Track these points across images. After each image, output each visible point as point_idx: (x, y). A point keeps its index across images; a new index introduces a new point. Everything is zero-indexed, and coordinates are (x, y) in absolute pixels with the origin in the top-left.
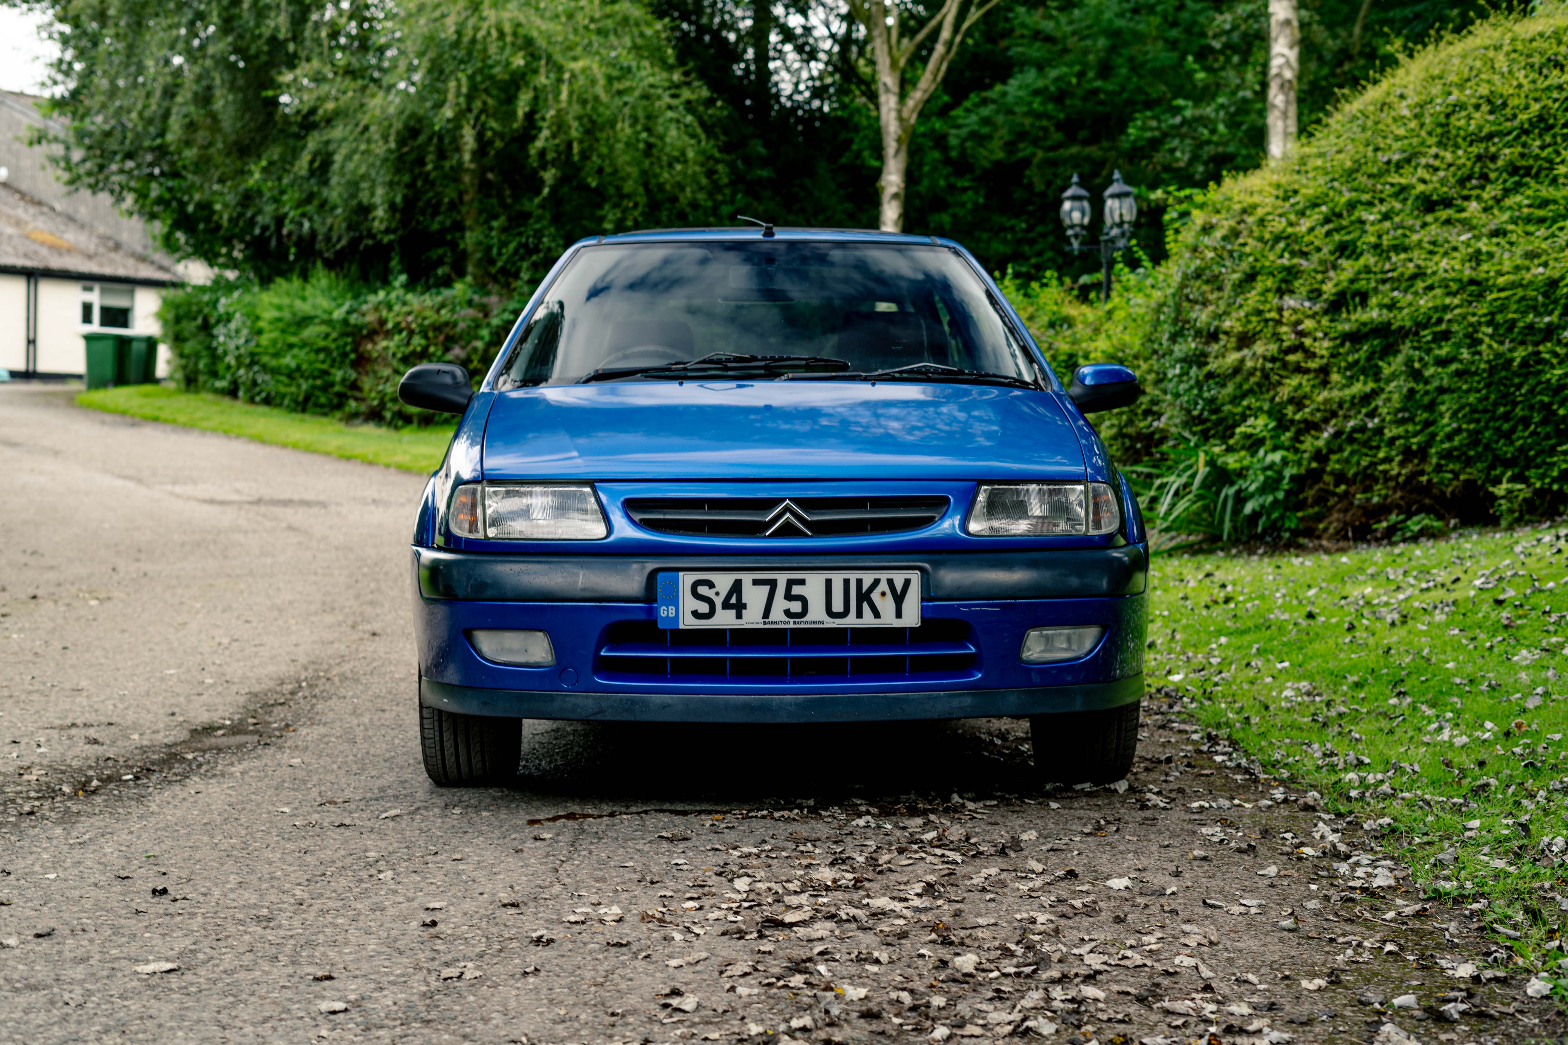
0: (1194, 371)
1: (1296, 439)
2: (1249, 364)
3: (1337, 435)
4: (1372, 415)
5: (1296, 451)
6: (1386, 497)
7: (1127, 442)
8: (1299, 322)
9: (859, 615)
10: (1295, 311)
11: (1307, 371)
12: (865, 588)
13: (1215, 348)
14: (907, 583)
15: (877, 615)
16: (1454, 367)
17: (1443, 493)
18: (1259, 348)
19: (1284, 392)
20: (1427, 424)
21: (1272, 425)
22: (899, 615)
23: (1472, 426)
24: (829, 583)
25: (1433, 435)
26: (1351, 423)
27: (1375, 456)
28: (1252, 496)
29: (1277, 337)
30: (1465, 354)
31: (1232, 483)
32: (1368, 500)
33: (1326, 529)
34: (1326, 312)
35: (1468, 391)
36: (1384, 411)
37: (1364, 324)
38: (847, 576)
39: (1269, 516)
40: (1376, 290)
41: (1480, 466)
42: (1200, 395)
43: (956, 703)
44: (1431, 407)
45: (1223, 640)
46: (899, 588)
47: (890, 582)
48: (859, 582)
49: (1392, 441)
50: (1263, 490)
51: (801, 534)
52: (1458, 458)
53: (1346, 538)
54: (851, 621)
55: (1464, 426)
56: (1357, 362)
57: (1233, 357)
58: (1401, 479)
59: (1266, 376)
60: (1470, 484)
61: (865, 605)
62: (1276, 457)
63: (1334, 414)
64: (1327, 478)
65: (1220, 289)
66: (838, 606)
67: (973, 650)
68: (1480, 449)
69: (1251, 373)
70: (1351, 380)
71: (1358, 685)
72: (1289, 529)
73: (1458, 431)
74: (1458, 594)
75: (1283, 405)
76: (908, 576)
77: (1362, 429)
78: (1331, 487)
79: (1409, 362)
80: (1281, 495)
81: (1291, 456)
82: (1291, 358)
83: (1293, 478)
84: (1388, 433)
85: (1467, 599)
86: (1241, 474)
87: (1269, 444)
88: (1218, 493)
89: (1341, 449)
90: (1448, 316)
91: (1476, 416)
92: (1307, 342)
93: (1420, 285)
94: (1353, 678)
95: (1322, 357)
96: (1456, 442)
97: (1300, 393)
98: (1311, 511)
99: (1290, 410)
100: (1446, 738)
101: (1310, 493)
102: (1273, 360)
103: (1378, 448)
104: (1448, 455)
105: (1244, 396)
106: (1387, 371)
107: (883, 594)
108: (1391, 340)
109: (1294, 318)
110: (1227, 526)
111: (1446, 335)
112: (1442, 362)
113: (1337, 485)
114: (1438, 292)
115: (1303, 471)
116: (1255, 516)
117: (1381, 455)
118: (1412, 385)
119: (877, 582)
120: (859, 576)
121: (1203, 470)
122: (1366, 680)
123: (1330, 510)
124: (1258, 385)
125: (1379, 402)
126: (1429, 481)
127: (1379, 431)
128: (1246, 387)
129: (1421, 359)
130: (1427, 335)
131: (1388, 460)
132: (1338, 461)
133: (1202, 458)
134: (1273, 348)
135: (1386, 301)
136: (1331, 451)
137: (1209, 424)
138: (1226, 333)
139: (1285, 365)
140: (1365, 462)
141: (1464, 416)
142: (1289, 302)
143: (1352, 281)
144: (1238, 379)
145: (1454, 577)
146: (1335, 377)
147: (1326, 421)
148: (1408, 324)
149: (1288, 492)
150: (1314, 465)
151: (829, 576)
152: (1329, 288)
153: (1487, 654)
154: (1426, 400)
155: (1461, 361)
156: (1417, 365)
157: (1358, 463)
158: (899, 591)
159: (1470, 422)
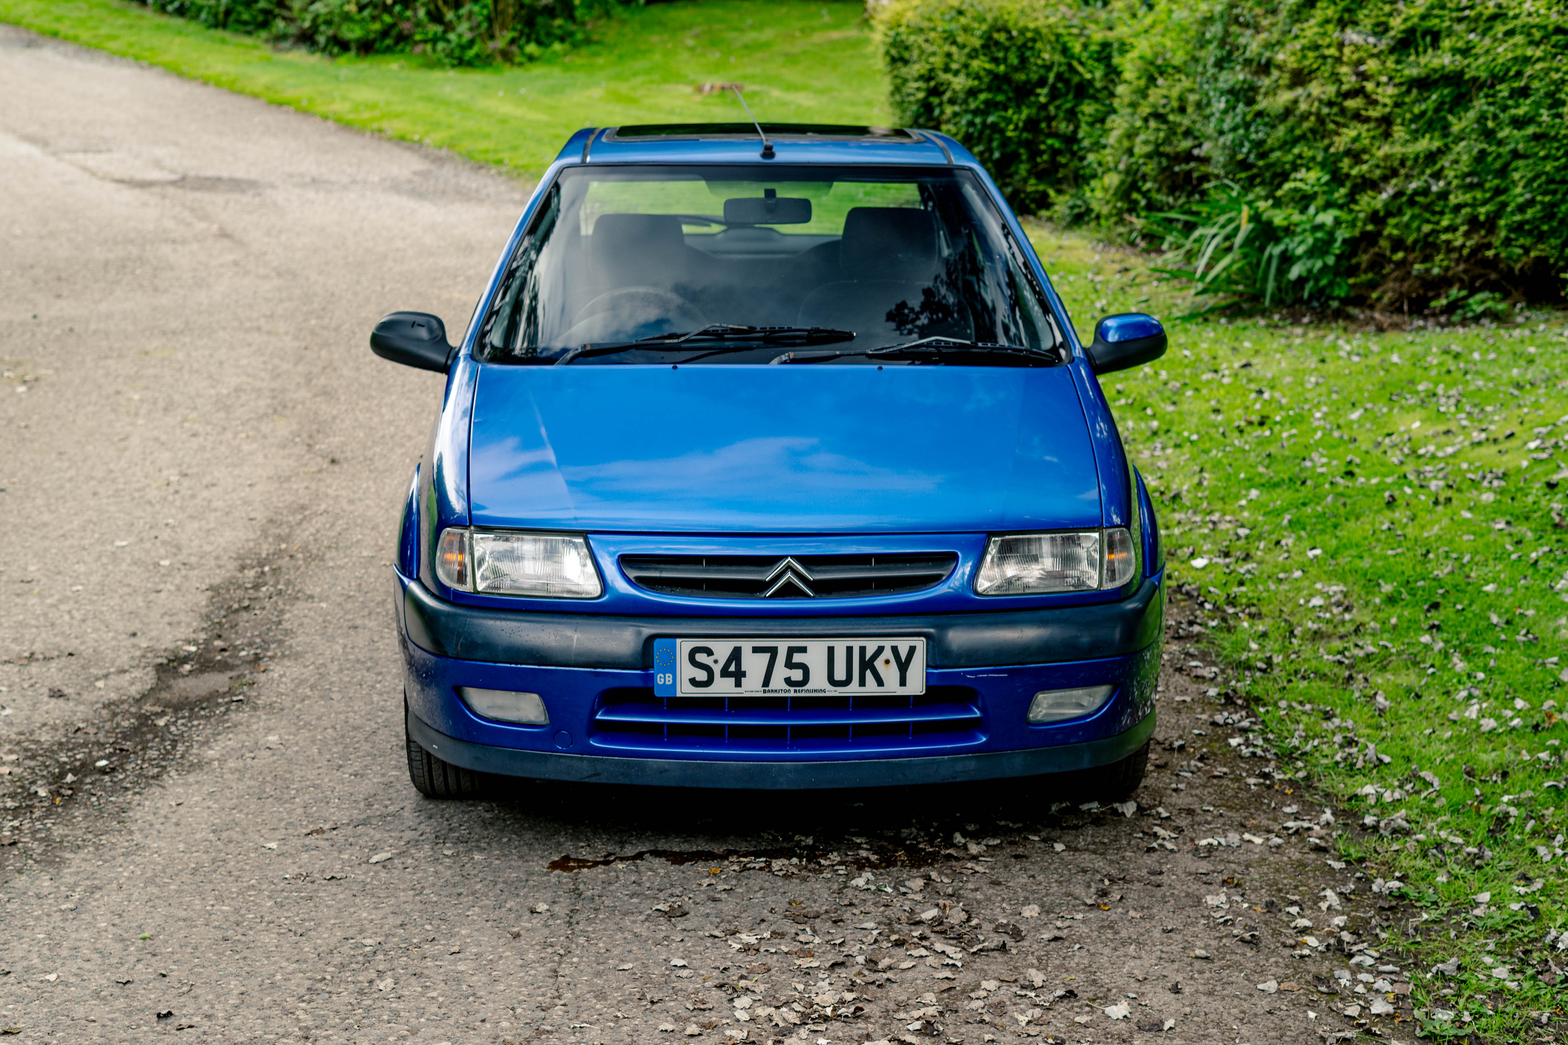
0: (1241, 107)
1: (1352, 197)
2: (1303, 107)
3: (1398, 194)
4: (1437, 176)
5: (1351, 211)
6: (1447, 269)
7: (1165, 162)
8: (1361, 62)
9: (862, 683)
10: (1357, 48)
11: (1367, 120)
12: (868, 655)
13: (1265, 82)
14: (912, 650)
15: (880, 683)
16: (1531, 130)
17: (1511, 269)
18: (1315, 88)
19: (1341, 142)
20: (1498, 191)
21: (1326, 178)
22: (903, 683)
23: (1547, 199)
24: (831, 650)
25: (1504, 205)
26: (1414, 185)
27: (1437, 223)
28: (1299, 258)
29: (1336, 78)
30: (1545, 116)
31: (1278, 242)
32: (1428, 271)
33: (1379, 299)
34: (1392, 51)
35: (1546, 158)
36: (1451, 174)
37: (1435, 71)
38: (850, 644)
39: (1317, 280)
40: (1450, 33)
41: (1553, 241)
42: (1246, 137)
43: (959, 767)
44: (1503, 172)
46: (903, 656)
47: (895, 650)
48: (863, 650)
49: (1458, 208)
50: (1311, 253)
51: (803, 595)
52: (1530, 232)
53: (1400, 311)
54: (854, 689)
55: (1539, 198)
56: (1423, 113)
57: (1285, 97)
58: (1465, 252)
59: (1321, 120)
60: (1541, 261)
61: (868, 674)
62: (1327, 218)
63: (1395, 173)
64: (1384, 243)
65: (1274, 12)
66: (840, 674)
67: (978, 714)
68: (1555, 224)
69: (1305, 117)
70: (1416, 135)
71: (1391, 600)
72: (1338, 298)
73: (1531, 202)
74: (1510, 459)
75: (1338, 157)
76: (913, 644)
77: (1426, 192)
78: (1388, 253)
79: (1482, 118)
80: (1331, 260)
81: (1343, 215)
82: (1351, 104)
83: (1345, 241)
84: (1453, 200)
85: (1519, 470)
86: (1288, 231)
87: (1320, 201)
88: (1262, 250)
89: (1400, 212)
90: (1529, 71)
91: (1552, 187)
92: (1369, 86)
93: (1500, 29)
94: (1387, 588)
95: (1385, 105)
96: (1530, 213)
97: (1357, 146)
98: (1364, 278)
99: (1345, 163)
100: (1474, 716)
101: (1364, 258)
102: (1330, 104)
103: (1442, 213)
104: (1519, 228)
105: (1296, 141)
106: (1456, 127)
107: (887, 662)
108: (1463, 90)
109: (1355, 57)
110: (1271, 286)
111: (1525, 92)
112: (1518, 123)
113: (1394, 250)
114: (1519, 39)
115: (1357, 233)
116: (1301, 281)
117: (1445, 223)
118: (1484, 146)
119: (880, 650)
120: (863, 644)
121: (1246, 227)
122: (1400, 593)
123: (1384, 277)
124: (1313, 131)
125: (1445, 161)
126: (1497, 255)
127: (1444, 195)
128: (1298, 132)
129: (1495, 117)
130: (1503, 89)
131: (1452, 229)
132: (1396, 226)
133: (1246, 212)
134: (1331, 90)
135: (1461, 44)
136: (1389, 214)
137: (1255, 171)
138: (1279, 67)
139: (1343, 111)
140: (1427, 228)
141: (1540, 186)
142: (1352, 35)
143: (1423, 17)
144: (1291, 121)
145: (1508, 432)
146: (1399, 132)
147: (1385, 179)
148: (1483, 75)
149: (1339, 257)
150: (1370, 227)
151: (831, 644)
152: (1396, 23)
153: (1530, 572)
154: (1498, 165)
155: (1540, 125)
156: (1490, 124)
157: (1419, 229)
158: (903, 657)
159: (1545, 193)
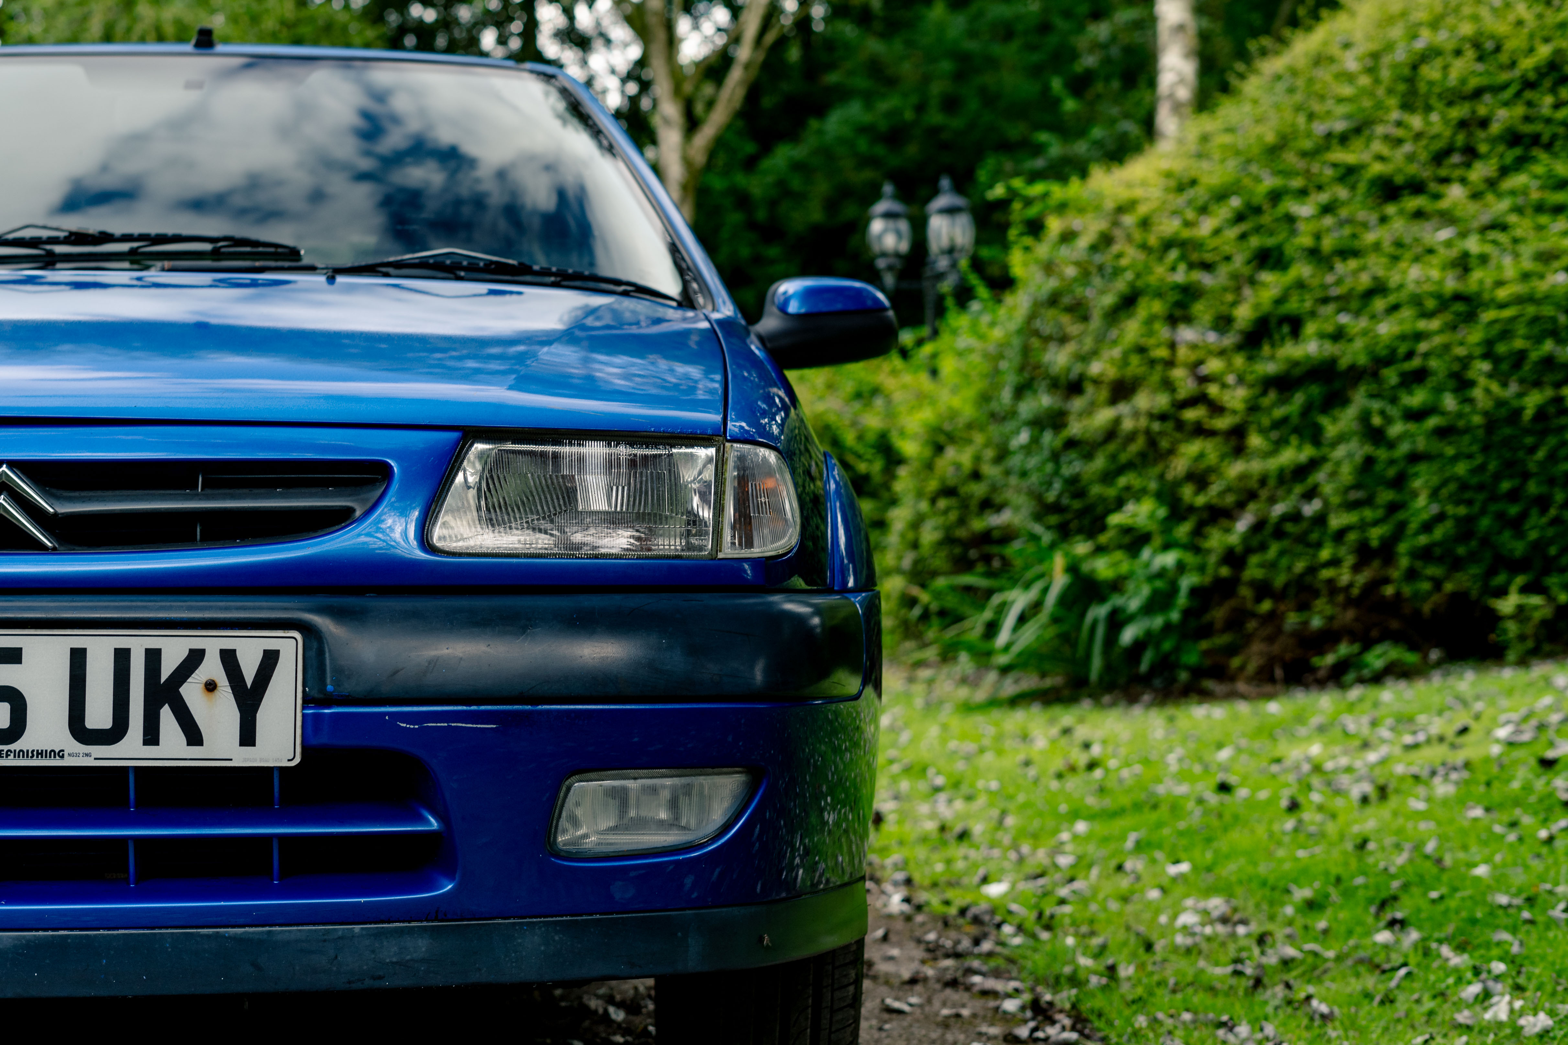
0: (1047, 437)
1: (1198, 532)
2: (1128, 425)
3: (1258, 527)
4: (1310, 495)
5: (1198, 550)
6: (1331, 618)
7: (957, 550)
8: (1200, 363)
9: (151, 736)
10: (1194, 347)
11: (1212, 433)
12: (167, 670)
13: (1077, 404)
14: (270, 659)
15: (194, 736)
16: (1433, 422)
17: (1417, 613)
18: (1143, 401)
19: (1179, 465)
20: (1393, 508)
21: (1162, 512)
22: (248, 737)
23: (1462, 510)
24: (78, 658)
25: (1402, 526)
26: (1279, 509)
27: (1315, 556)
28: (1131, 619)
29: (1168, 385)
30: (1449, 402)
31: (1103, 600)
32: (1306, 623)
33: (1242, 668)
34: (1239, 348)
35: (1455, 459)
36: (1328, 489)
37: (1296, 364)
38: (122, 643)
39: (1158, 647)
40: (1313, 314)
41: (1475, 570)
42: (1056, 472)
43: (390, 951)
44: (1399, 482)
45: (1081, 827)
46: (249, 670)
47: (229, 658)
48: (153, 657)
49: (1340, 535)
50: (1149, 609)
51: (31, 546)
52: (1440, 560)
53: (1272, 680)
54: (130, 751)
55: (1450, 509)
56: (1285, 420)
57: (1104, 416)
58: (1355, 591)
59: (1152, 441)
60: (1459, 598)
61: (166, 714)
62: (1169, 559)
63: (1252, 496)
64: (1245, 592)
65: (1085, 318)
66: (99, 713)
67: (434, 824)
68: (1474, 543)
69: (1131, 437)
70: (1279, 444)
71: (1312, 906)
72: (1188, 668)
73: (1440, 517)
74: (1471, 750)
75: (1177, 484)
76: (272, 645)
77: (1295, 517)
78: (1249, 605)
79: (1364, 418)
80: (1175, 616)
81: (1190, 558)
82: (1191, 415)
83: (1193, 591)
84: (1336, 522)
85: (1487, 760)
86: (1117, 585)
87: (1157, 541)
88: (1083, 615)
89: (1263, 547)
90: (1423, 347)
91: (1467, 495)
92: (1213, 390)
93: (1379, 304)
94: (1302, 893)
95: (1234, 412)
96: (1439, 533)
97: (1203, 465)
98: (1220, 640)
99: (1187, 492)
101: (1219, 614)
102: (1163, 417)
103: (1319, 545)
104: (1425, 554)
105: (1121, 470)
106: (1331, 429)
107: (211, 687)
108: (1337, 385)
109: (1193, 357)
110: (1097, 664)
111: (1419, 376)
112: (1416, 416)
113: (1259, 600)
114: (1407, 313)
115: (1207, 579)
116: (1139, 646)
117: (1325, 554)
118: (1368, 449)
119: (195, 658)
120: (153, 643)
121: (1060, 580)
122: (1327, 896)
123: (1248, 639)
124: (1143, 455)
125: (1320, 476)
126: (1398, 595)
127: (1320, 519)
128: (1124, 458)
129: (1382, 413)
130: (1391, 375)
131: (1334, 562)
132: (1260, 566)
133: (1059, 562)
134: (1162, 401)
135: (1329, 328)
136: (1249, 550)
137: (1068, 516)
138: (1096, 382)
139: (1180, 425)
140: (1300, 566)
141: (1451, 496)
142: (1186, 334)
143: (1279, 301)
144: (1111, 447)
145: (1458, 725)
146: (1255, 441)
147: (1241, 505)
148: (1362, 360)
149: (1187, 613)
150: (1225, 571)
151: (78, 643)
152: (1244, 314)
154: (1391, 472)
155: (1443, 413)
156: (1377, 421)
157: (1289, 568)
158: (249, 679)
159: (1458, 503)
